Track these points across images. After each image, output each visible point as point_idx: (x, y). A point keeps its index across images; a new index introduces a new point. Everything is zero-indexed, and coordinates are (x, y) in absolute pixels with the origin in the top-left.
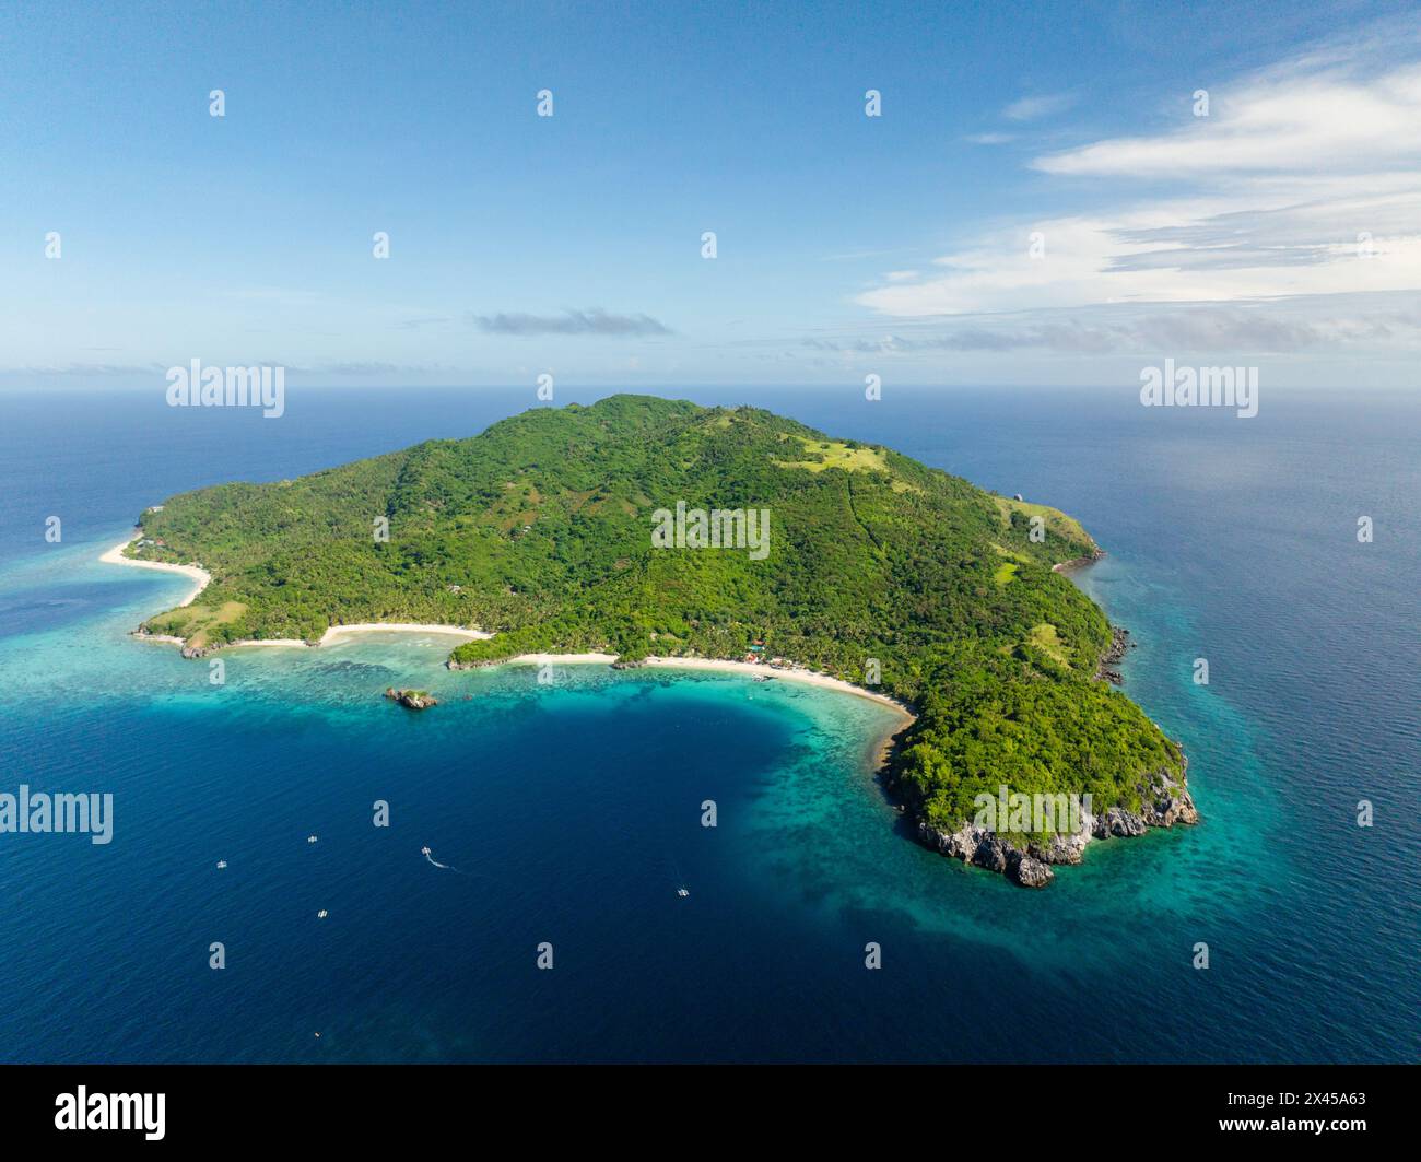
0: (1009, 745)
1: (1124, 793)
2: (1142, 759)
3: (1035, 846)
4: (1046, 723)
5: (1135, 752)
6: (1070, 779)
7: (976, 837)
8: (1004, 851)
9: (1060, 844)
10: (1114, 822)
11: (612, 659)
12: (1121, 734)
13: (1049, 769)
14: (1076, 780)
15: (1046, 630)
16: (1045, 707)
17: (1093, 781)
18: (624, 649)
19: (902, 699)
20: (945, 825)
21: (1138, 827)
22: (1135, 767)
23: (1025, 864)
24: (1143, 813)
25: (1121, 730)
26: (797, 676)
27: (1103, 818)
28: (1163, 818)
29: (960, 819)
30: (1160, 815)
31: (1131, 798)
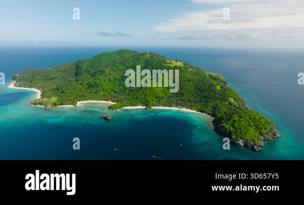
0: (243, 123)
1: (267, 132)
2: (268, 125)
5: (266, 124)
7: (243, 142)
8: (250, 145)
9: (259, 143)
10: (266, 138)
11: (145, 107)
13: (252, 128)
15: (231, 99)
16: (246, 115)
17: (261, 130)
18: (146, 106)
19: (209, 114)
20: (236, 140)
22: (267, 127)
23: (255, 147)
24: (271, 136)
25: (262, 119)
26: (184, 110)
27: (264, 137)
29: (239, 139)
30: (274, 136)
31: (269, 133)
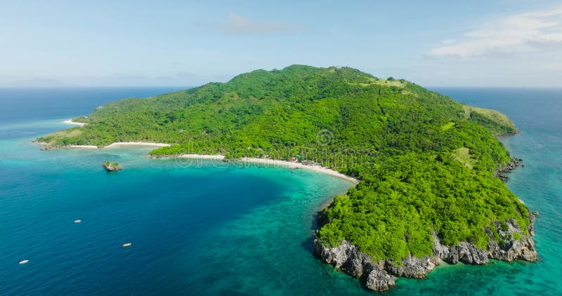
1: (473, 233)
2: (494, 211)
3: (390, 262)
4: (427, 185)
5: (489, 205)
6: (433, 219)
8: (363, 263)
9: (410, 262)
10: (462, 252)
12: (482, 195)
13: (419, 212)
14: (437, 220)
15: (463, 151)
16: (429, 176)
17: (450, 222)
20: (328, 241)
21: (482, 258)
22: (486, 216)
23: (375, 274)
24: (488, 248)
25: (482, 192)
26: (315, 169)
27: (453, 249)
28: (506, 254)
29: (340, 238)
30: (503, 252)
31: (479, 236)
